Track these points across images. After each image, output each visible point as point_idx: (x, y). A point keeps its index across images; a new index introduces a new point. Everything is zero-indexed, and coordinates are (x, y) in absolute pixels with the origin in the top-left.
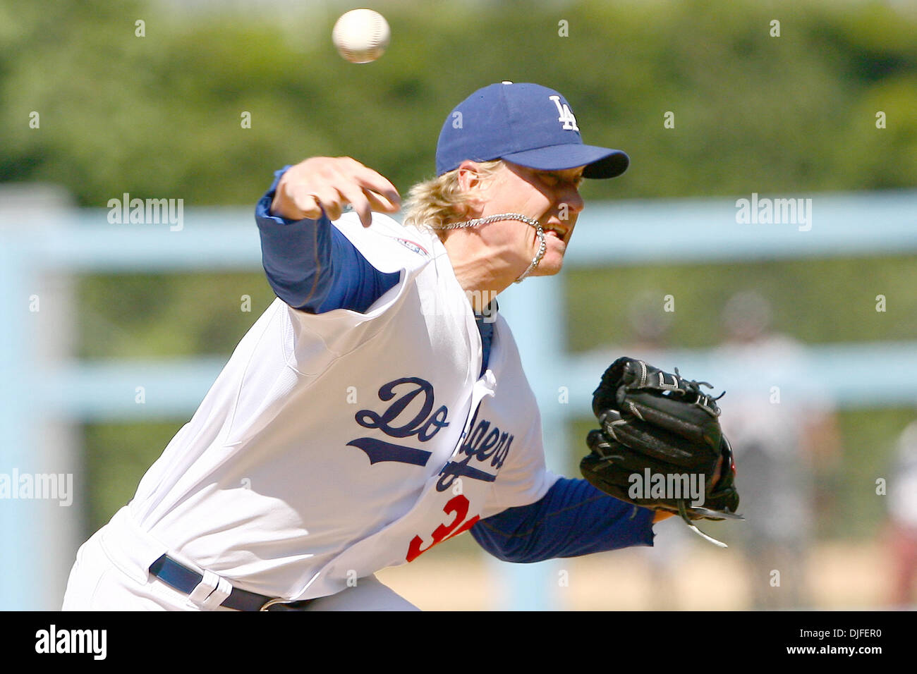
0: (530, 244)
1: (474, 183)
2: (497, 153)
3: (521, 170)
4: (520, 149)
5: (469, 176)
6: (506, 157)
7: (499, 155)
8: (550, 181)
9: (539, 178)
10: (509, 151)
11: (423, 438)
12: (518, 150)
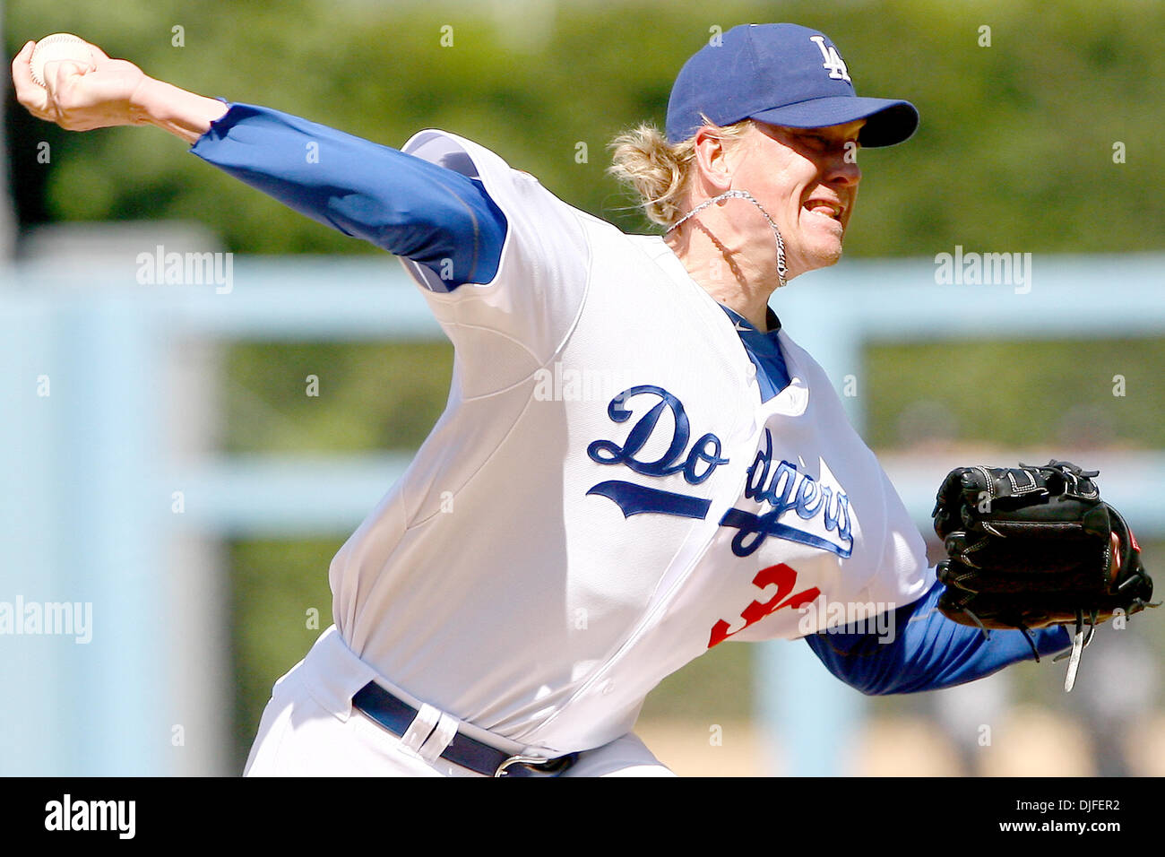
0: (794, 224)
1: (715, 155)
2: (746, 112)
3: (775, 131)
4: (774, 105)
5: (709, 146)
6: (755, 116)
7: (747, 115)
8: (814, 144)
9: (801, 140)
10: (759, 107)
11: (692, 479)
12: (772, 106)
